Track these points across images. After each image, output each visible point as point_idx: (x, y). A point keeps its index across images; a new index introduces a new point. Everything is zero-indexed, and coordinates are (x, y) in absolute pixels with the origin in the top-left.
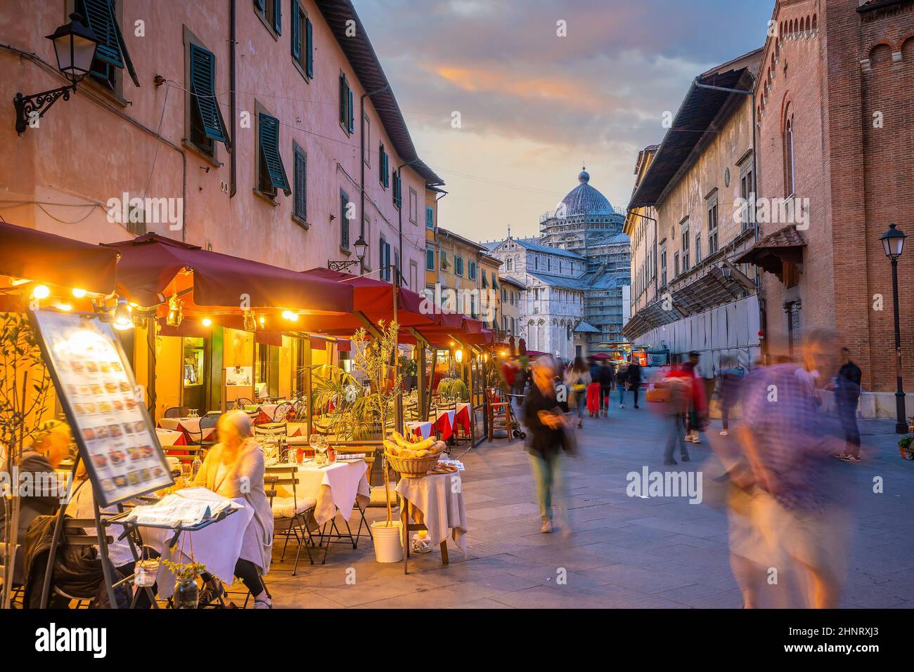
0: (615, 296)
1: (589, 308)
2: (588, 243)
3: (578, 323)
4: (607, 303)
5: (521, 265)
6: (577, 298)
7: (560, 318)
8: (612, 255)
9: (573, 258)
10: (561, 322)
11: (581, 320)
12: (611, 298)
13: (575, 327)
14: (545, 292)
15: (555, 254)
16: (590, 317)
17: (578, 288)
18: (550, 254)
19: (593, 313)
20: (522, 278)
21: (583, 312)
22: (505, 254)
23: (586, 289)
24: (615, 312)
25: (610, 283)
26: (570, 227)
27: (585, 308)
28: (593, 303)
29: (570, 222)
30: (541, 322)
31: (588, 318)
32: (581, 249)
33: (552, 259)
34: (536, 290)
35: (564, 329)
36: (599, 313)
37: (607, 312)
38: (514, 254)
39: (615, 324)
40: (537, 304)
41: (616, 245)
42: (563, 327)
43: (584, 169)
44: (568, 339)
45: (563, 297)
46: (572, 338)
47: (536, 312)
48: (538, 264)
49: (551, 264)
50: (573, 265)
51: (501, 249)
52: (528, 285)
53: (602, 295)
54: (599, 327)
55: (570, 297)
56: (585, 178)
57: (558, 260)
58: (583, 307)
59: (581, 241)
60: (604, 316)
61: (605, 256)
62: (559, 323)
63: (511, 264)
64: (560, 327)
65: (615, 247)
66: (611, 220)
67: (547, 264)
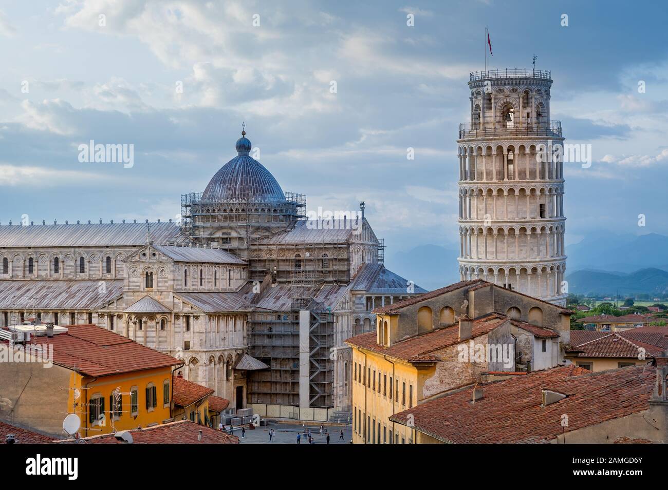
0: (289, 321)
1: (254, 335)
2: (251, 242)
3: (239, 357)
4: (277, 330)
5: (166, 282)
6: (239, 323)
7: (218, 354)
8: (283, 261)
9: (231, 264)
10: (219, 359)
11: (243, 352)
12: (284, 324)
13: (236, 363)
14: (199, 321)
15: (208, 263)
16: (254, 347)
17: (240, 310)
18: (203, 263)
19: (258, 342)
20: (167, 300)
21: (246, 341)
22: (142, 266)
23: (251, 310)
24: (288, 342)
25: (281, 301)
26: (226, 218)
27: (248, 335)
28: (259, 330)
29: (225, 211)
30: (194, 361)
31: (252, 350)
32: (240, 249)
33: (206, 269)
34: (188, 318)
35: (222, 367)
36: (266, 342)
37: (278, 342)
38: (156, 266)
39: (289, 359)
40: (188, 337)
41: (288, 247)
42: (221, 365)
43: (244, 133)
44: (227, 380)
45: (222, 323)
46: (231, 378)
47: (187, 347)
48: (188, 279)
49: (203, 277)
50: (232, 273)
51: (137, 258)
52: (176, 311)
53: (271, 318)
54: (266, 361)
55: (231, 323)
56: (244, 146)
57: (213, 269)
58: (245, 335)
59: (240, 239)
60: (274, 347)
61: (273, 261)
62: (217, 360)
63: (152, 280)
64: (217, 366)
65: (288, 249)
66: (281, 211)
67: (200, 277)
